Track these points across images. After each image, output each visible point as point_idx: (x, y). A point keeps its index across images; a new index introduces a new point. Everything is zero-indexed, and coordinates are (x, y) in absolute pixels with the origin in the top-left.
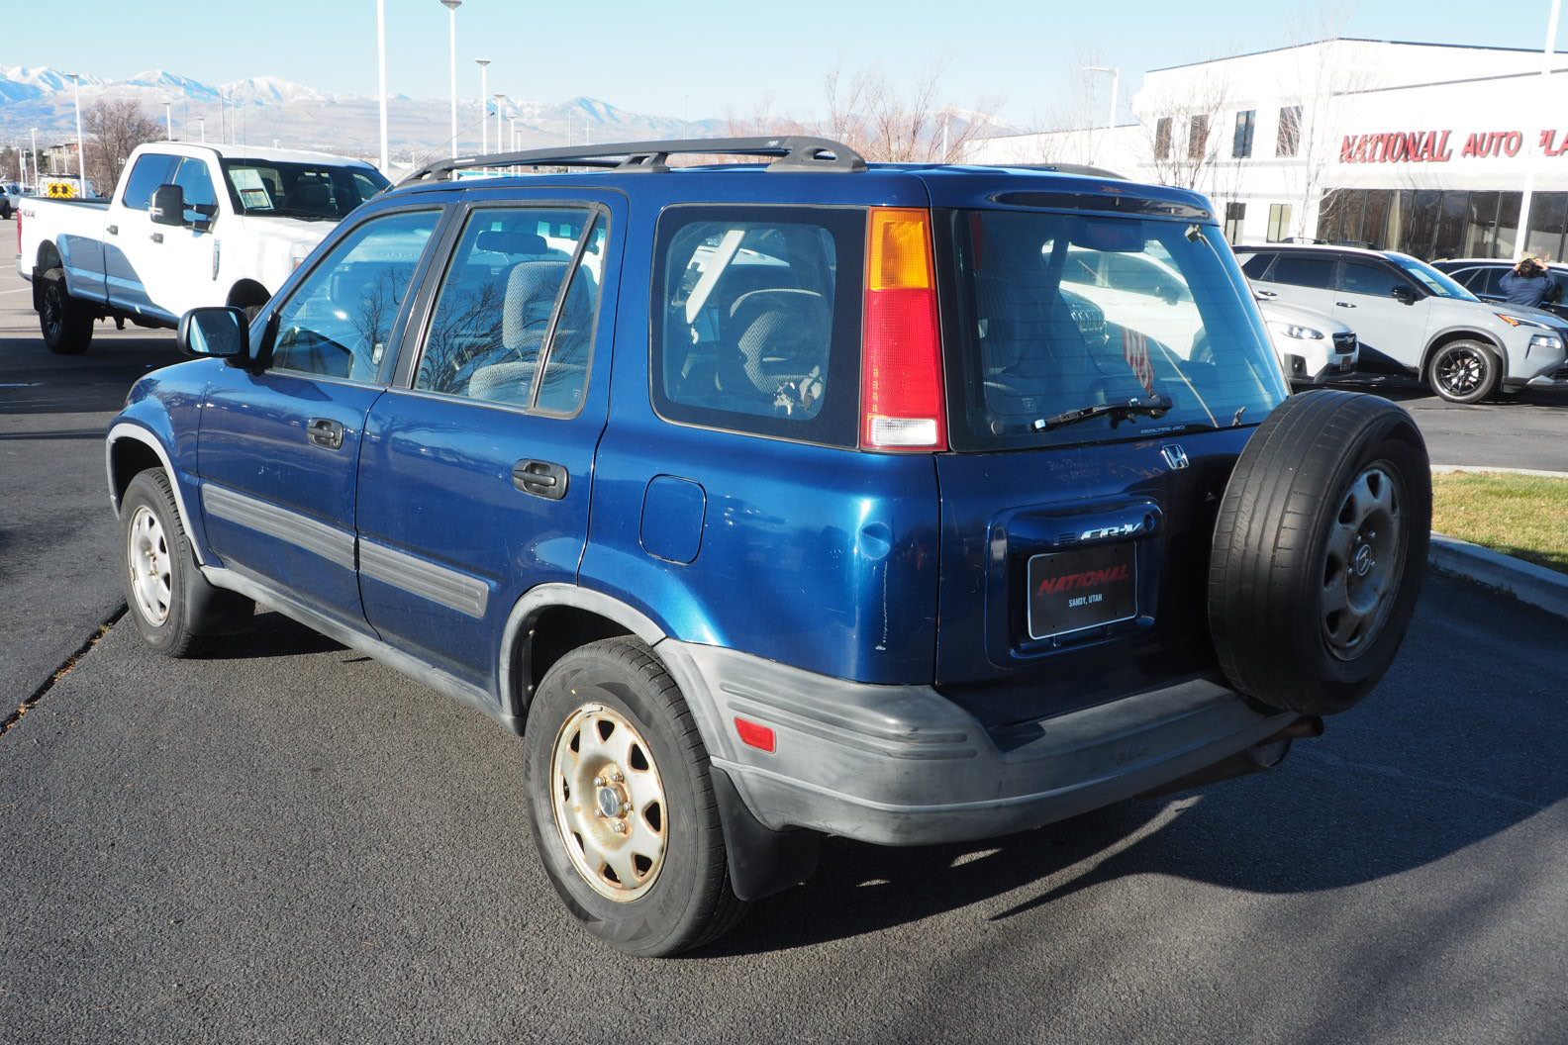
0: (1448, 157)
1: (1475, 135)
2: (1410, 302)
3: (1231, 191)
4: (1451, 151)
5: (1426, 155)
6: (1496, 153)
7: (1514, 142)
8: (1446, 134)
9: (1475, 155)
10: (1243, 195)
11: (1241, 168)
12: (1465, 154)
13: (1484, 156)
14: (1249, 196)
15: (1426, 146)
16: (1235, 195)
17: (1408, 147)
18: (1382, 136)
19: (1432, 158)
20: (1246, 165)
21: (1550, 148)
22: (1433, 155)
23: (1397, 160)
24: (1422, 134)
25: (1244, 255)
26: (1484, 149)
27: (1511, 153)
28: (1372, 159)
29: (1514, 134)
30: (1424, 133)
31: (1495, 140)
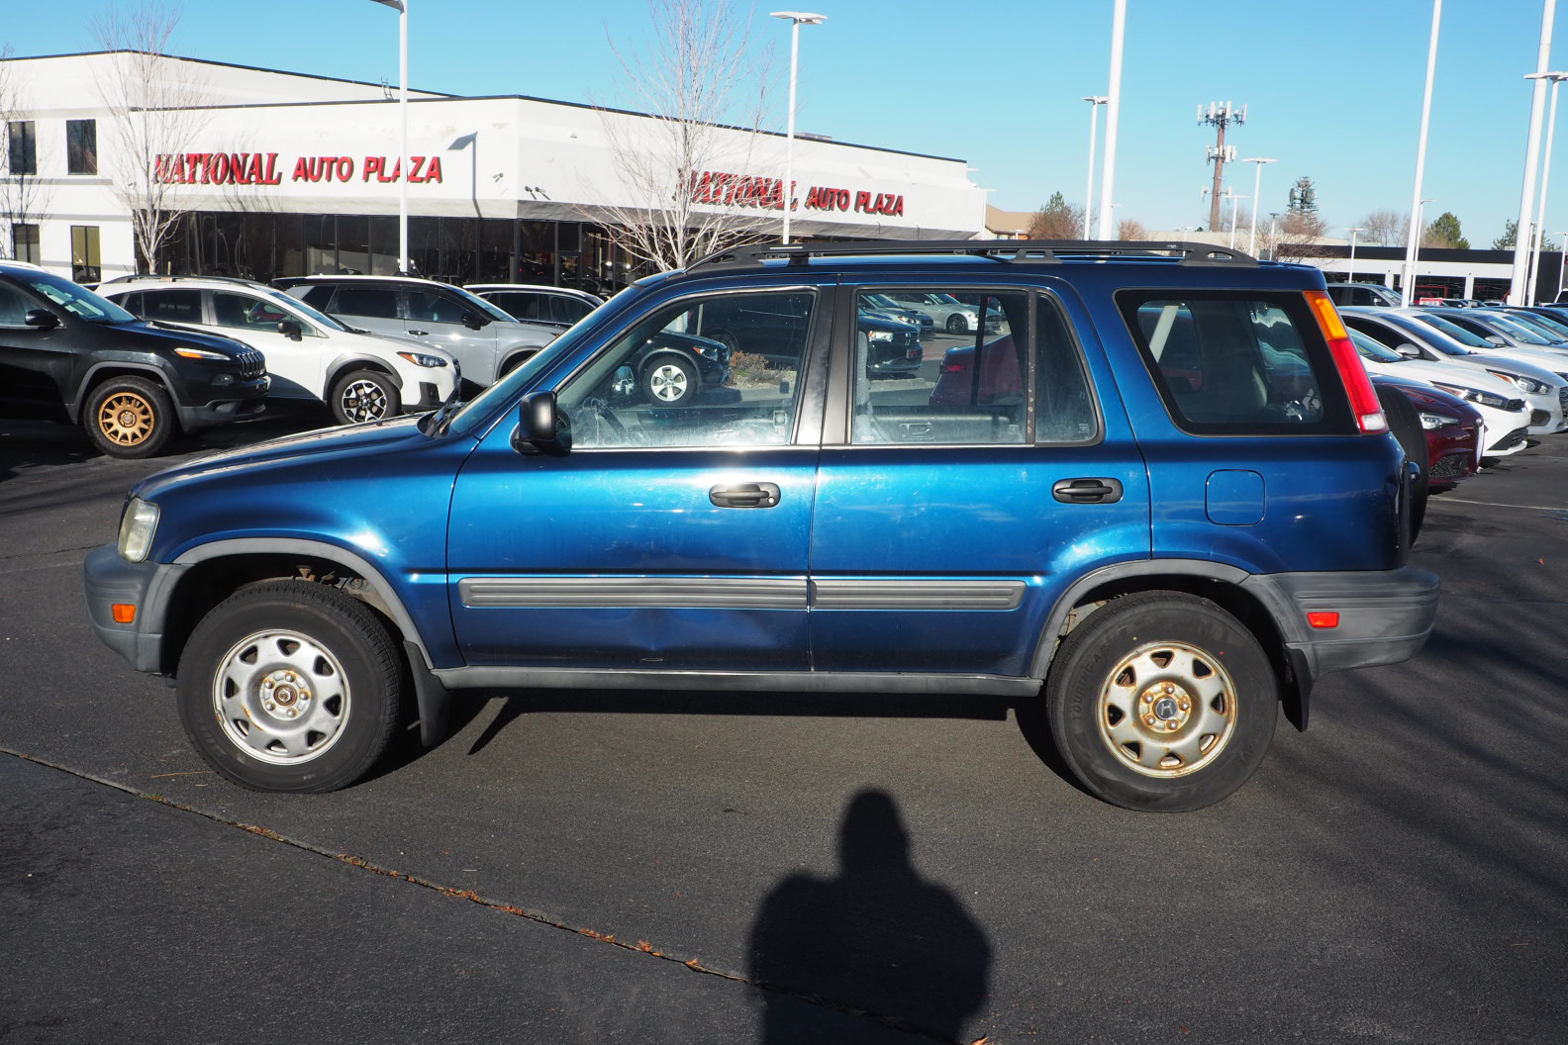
0: (278, 181)
1: (304, 160)
2: (477, 328)
3: (16, 211)
4: (280, 175)
5: (253, 178)
6: (329, 178)
7: (345, 168)
8: (273, 157)
9: (306, 180)
10: (32, 216)
11: (25, 187)
12: (295, 178)
13: (316, 179)
14: (41, 217)
15: (251, 168)
16: (22, 215)
17: (233, 169)
18: (201, 156)
19: (259, 181)
20: (31, 182)
21: (381, 173)
22: (261, 177)
23: (222, 183)
24: (246, 156)
25: (303, 287)
26: (315, 173)
27: (345, 179)
28: (192, 180)
29: (344, 160)
30: (248, 155)
31: (325, 165)
